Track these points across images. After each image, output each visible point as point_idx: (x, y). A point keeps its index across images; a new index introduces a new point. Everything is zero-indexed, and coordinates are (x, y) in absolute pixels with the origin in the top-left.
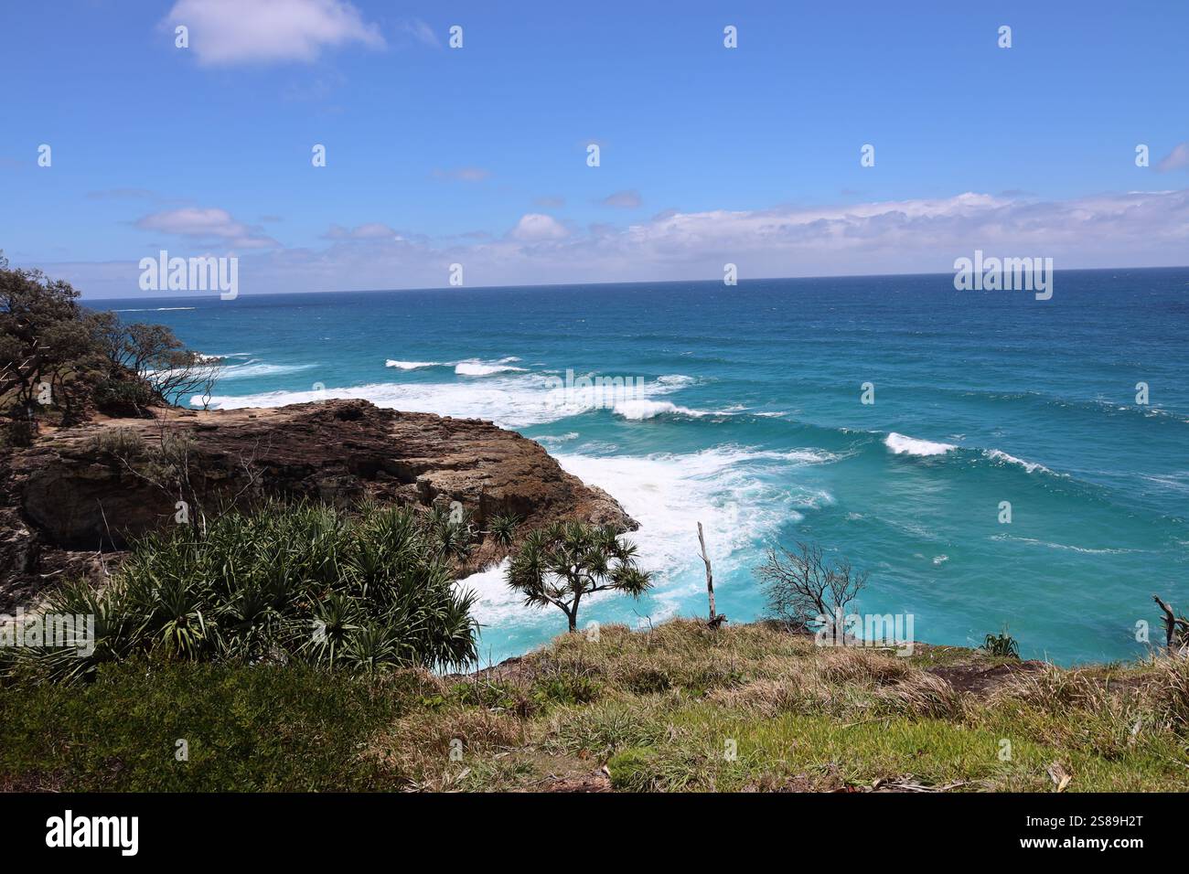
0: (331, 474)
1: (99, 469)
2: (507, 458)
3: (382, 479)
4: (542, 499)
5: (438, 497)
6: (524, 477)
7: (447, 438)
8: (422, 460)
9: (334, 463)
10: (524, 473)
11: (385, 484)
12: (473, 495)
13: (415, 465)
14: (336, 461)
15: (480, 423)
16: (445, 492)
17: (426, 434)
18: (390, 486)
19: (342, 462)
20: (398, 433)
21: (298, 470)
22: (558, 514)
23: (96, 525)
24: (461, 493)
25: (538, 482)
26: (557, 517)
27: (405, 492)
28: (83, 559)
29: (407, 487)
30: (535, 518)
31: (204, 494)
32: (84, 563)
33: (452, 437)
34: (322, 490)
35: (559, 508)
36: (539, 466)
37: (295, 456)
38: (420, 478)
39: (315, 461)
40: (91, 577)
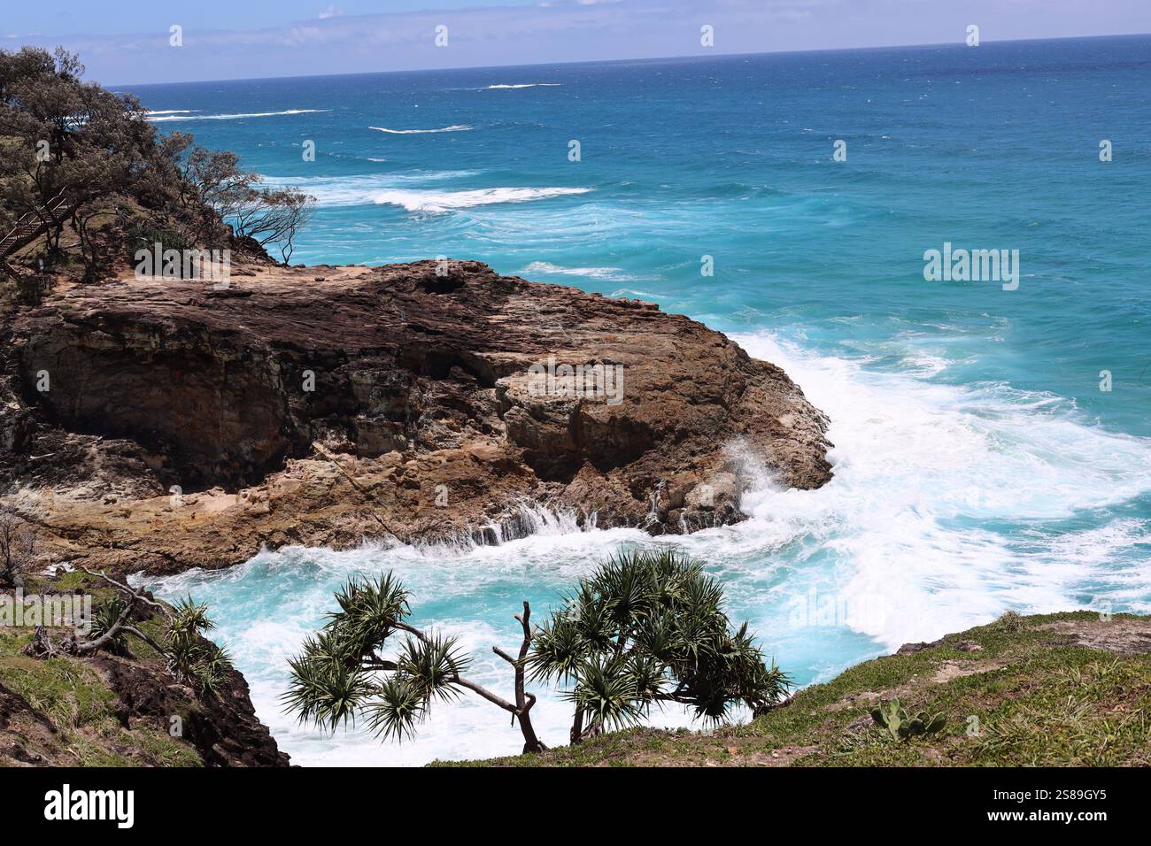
0: (370, 365)
1: (100, 338)
2: (639, 363)
3: (456, 379)
4: (670, 429)
5: (511, 411)
6: (656, 393)
7: (572, 326)
8: (509, 356)
9: (377, 352)
10: (656, 387)
11: (457, 386)
12: (560, 413)
13: (498, 362)
14: (382, 349)
15: (638, 306)
16: (521, 405)
17: (542, 318)
18: (464, 389)
19: (388, 351)
20: (507, 314)
21: (329, 357)
22: (693, 454)
23: (106, 404)
24: (541, 407)
25: (675, 402)
26: (689, 458)
27: (480, 399)
28: (80, 444)
29: (483, 393)
30: (654, 455)
31: (222, 378)
32: (80, 448)
33: (581, 325)
34: (355, 387)
35: (699, 444)
36: (690, 378)
37: (329, 339)
38: (500, 381)
39: (351, 345)
40: (85, 466)
